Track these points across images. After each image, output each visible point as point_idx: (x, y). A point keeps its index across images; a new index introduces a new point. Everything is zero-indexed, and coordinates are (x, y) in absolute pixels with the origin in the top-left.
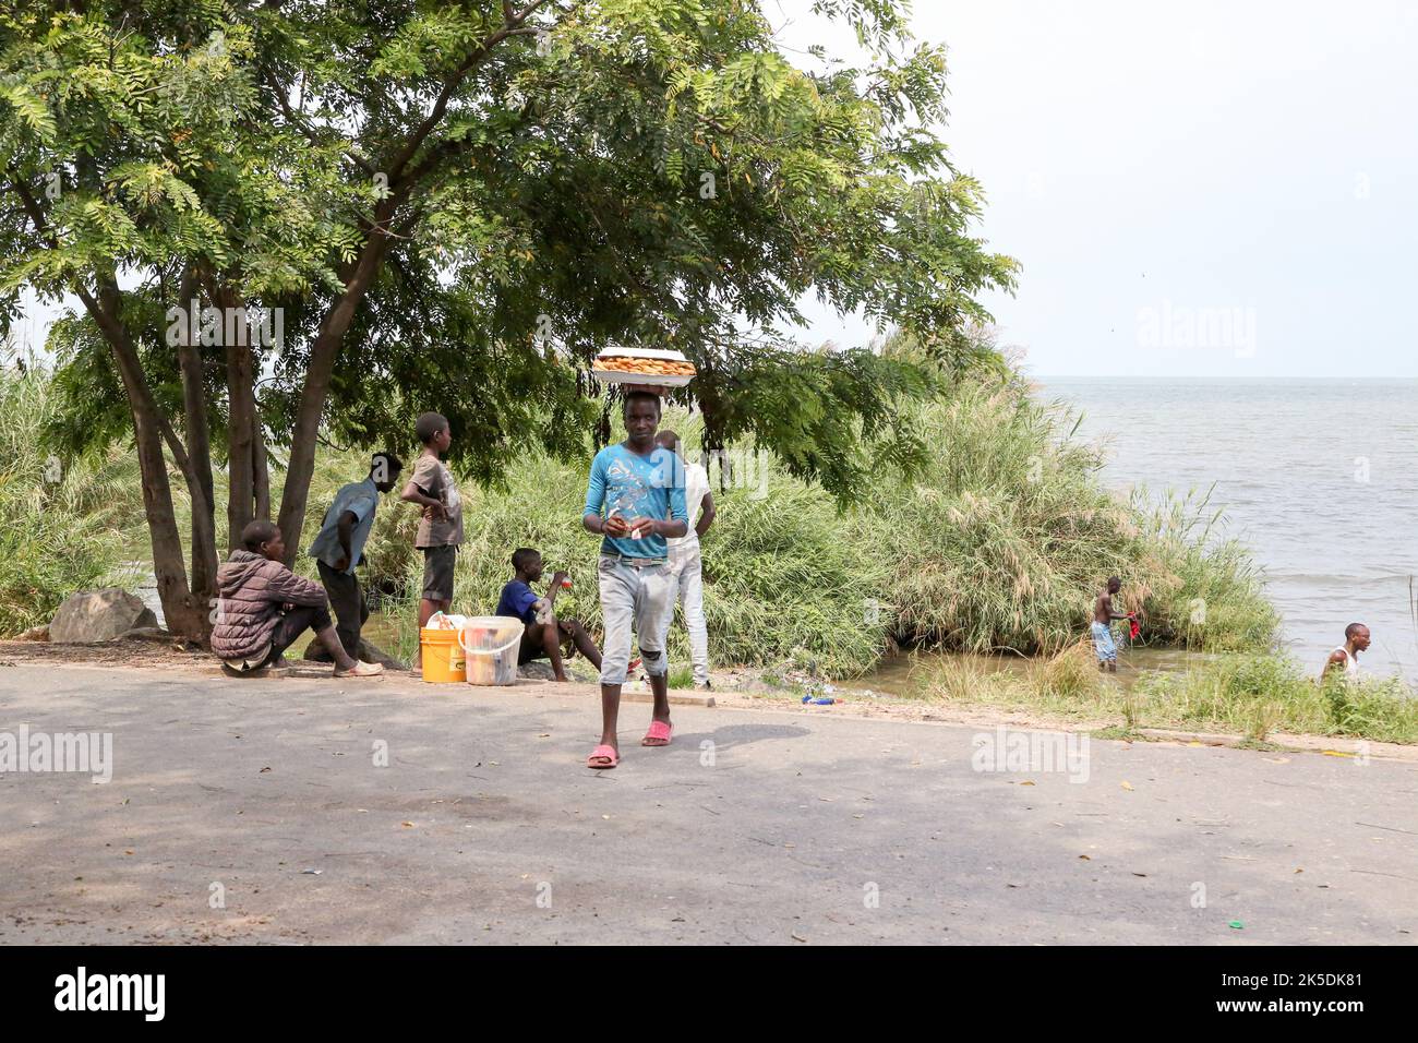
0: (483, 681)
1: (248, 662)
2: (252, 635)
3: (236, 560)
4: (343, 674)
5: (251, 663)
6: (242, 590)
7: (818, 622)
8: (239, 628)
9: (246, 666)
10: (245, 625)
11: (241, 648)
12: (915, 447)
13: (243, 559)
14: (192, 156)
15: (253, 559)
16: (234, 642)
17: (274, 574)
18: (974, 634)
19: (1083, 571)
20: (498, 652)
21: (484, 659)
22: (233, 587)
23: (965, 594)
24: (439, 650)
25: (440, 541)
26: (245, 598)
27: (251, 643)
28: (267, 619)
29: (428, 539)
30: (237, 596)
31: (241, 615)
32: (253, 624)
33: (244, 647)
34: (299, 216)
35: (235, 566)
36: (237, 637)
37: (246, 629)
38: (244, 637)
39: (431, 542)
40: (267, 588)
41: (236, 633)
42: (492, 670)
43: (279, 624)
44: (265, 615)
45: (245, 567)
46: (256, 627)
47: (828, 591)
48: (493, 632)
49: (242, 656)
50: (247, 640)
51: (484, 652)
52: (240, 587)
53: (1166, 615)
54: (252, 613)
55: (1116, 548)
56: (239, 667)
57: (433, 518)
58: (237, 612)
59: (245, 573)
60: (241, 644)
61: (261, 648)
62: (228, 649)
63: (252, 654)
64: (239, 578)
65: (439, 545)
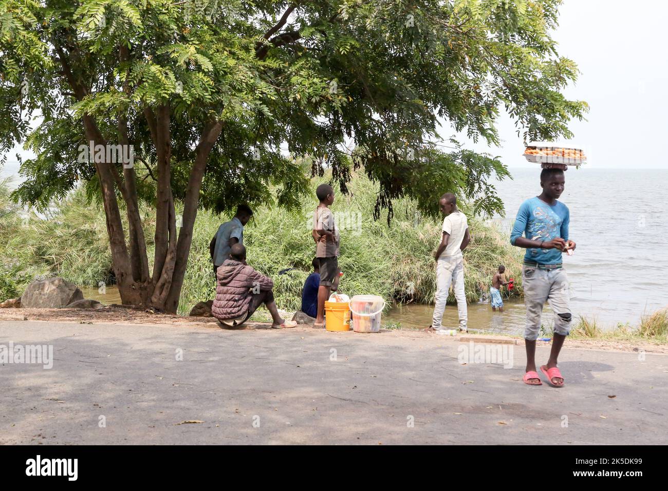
0: (365, 331)
1: (237, 321)
2: (239, 306)
3: (229, 265)
4: (278, 327)
5: (238, 322)
6: (233, 281)
7: (360, 290)
8: (231, 303)
9: (235, 323)
10: (235, 301)
11: (233, 313)
12: (495, 200)
13: (233, 265)
14: (194, 42)
15: (238, 265)
16: (229, 310)
17: (250, 272)
18: (429, 295)
19: (478, 262)
20: (373, 315)
21: (365, 318)
22: (228, 280)
23: (425, 274)
24: (339, 314)
25: (332, 254)
26: (235, 285)
27: (239, 311)
28: (245, 298)
29: (325, 253)
30: (230, 285)
31: (234, 295)
32: (239, 300)
33: (235, 313)
34: (246, 75)
35: (229, 268)
36: (230, 308)
37: (235, 303)
38: (234, 307)
39: (327, 255)
40: (246, 281)
41: (230, 305)
42: (370, 324)
43: (251, 300)
44: (245, 295)
45: (234, 269)
46: (240, 302)
47: (364, 274)
48: (371, 304)
49: (233, 318)
50: (236, 309)
51: (366, 315)
52: (232, 280)
53: (516, 284)
54: (239, 294)
55: (493, 251)
56: (231, 324)
57: (327, 242)
58: (231, 293)
59: (235, 272)
60: (233, 311)
61: (244, 313)
62: (225, 314)
63: (239, 317)
64: (231, 275)
65: (331, 256)
